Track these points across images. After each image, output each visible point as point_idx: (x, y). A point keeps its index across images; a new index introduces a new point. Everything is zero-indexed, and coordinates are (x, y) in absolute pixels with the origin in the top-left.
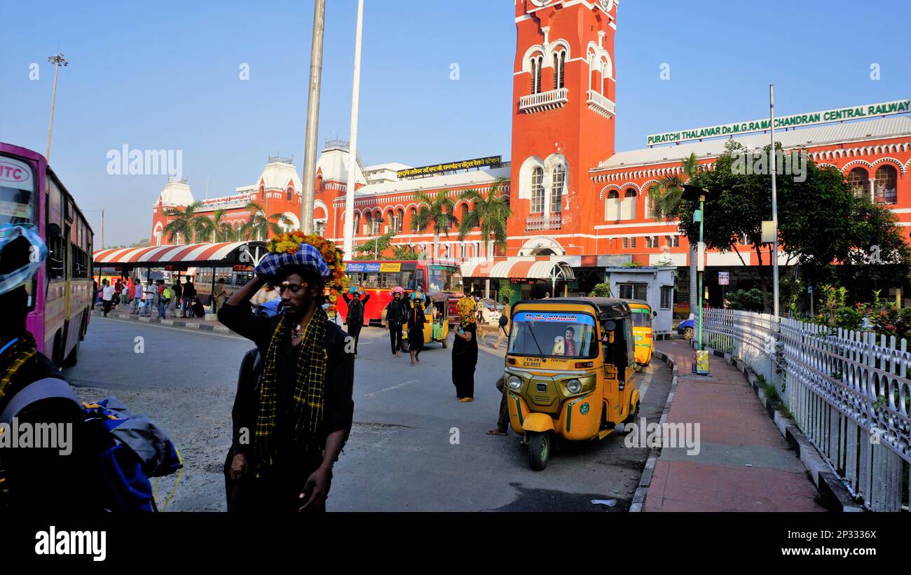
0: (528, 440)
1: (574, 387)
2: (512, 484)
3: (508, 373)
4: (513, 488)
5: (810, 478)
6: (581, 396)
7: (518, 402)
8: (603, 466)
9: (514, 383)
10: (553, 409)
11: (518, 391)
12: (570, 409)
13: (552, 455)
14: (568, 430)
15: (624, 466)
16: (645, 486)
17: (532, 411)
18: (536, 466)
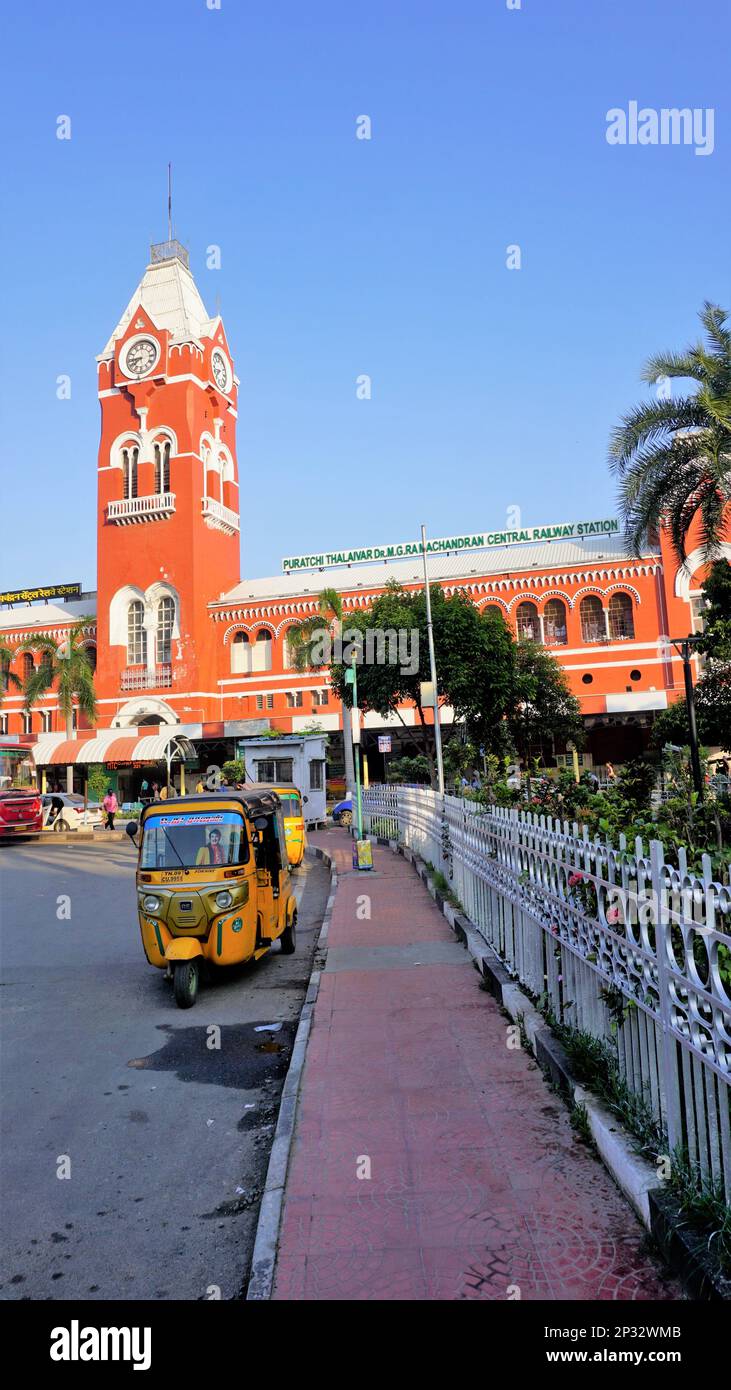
0: (173, 972)
1: (224, 901)
2: (158, 1028)
3: (143, 893)
4: (160, 1031)
5: (477, 967)
6: (233, 910)
7: (157, 927)
8: (261, 991)
9: (151, 905)
10: (199, 931)
11: (157, 914)
12: (220, 927)
13: (203, 986)
14: (219, 953)
15: (286, 987)
16: (312, 1002)
17: (175, 937)
18: (184, 1003)
